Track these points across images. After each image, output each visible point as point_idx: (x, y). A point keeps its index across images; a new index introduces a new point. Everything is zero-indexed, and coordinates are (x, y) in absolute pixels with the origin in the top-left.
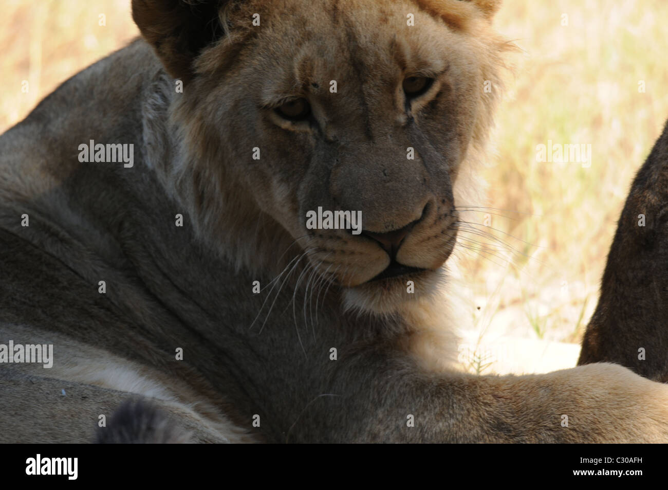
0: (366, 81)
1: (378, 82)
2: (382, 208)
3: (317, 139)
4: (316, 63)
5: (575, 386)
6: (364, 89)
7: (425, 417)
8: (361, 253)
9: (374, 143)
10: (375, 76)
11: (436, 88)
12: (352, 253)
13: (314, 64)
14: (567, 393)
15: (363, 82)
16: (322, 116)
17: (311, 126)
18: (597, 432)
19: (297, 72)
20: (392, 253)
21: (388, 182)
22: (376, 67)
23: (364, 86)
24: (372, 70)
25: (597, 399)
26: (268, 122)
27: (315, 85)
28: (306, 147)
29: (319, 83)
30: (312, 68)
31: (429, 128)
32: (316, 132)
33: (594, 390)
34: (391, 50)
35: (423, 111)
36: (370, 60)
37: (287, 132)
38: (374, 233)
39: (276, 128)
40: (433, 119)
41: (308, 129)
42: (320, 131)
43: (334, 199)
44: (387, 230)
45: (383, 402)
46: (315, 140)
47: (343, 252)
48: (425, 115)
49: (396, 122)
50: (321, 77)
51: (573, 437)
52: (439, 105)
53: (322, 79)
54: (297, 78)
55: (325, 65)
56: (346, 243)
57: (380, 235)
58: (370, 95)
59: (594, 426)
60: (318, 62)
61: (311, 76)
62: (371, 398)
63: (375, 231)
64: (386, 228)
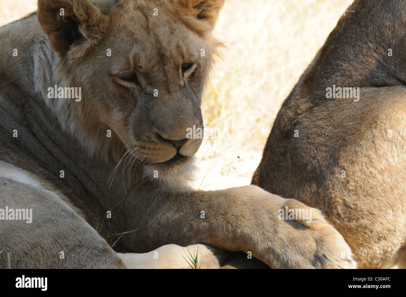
0: (166, 65)
1: (173, 65)
2: (178, 129)
3: (140, 92)
4: (141, 56)
5: (235, 195)
6: (166, 69)
7: (170, 213)
8: (164, 149)
9: (171, 95)
10: (171, 62)
11: (195, 66)
12: (159, 149)
13: (140, 57)
14: (231, 198)
15: (165, 65)
16: (143, 82)
17: (136, 85)
18: (242, 216)
19: (132, 61)
20: (178, 149)
21: (180, 115)
22: (171, 57)
23: (165, 67)
24: (169, 59)
25: (244, 201)
26: (114, 82)
27: (141, 67)
28: (134, 95)
29: (143, 66)
30: (139, 59)
31: (192, 86)
32: (139, 88)
33: (243, 197)
34: (178, 50)
35: (189, 78)
36: (168, 54)
37: (125, 87)
38: (174, 140)
39: (120, 86)
40: (193, 82)
41: (135, 86)
42: (141, 88)
43: (152, 123)
44: (180, 139)
45: (150, 205)
46: (139, 92)
47: (154, 149)
48: (190, 80)
49: (180, 85)
50: (144, 63)
51: (232, 218)
52: (196, 74)
53: (144, 64)
54: (132, 64)
55: (146, 57)
56: (156, 144)
57: (176, 141)
58: (168, 71)
59: (241, 213)
60: (142, 56)
61: (139, 63)
62: (145, 204)
63: (174, 139)
64: (180, 138)
